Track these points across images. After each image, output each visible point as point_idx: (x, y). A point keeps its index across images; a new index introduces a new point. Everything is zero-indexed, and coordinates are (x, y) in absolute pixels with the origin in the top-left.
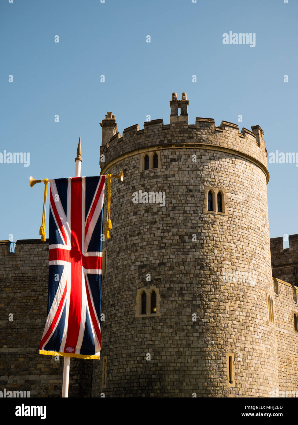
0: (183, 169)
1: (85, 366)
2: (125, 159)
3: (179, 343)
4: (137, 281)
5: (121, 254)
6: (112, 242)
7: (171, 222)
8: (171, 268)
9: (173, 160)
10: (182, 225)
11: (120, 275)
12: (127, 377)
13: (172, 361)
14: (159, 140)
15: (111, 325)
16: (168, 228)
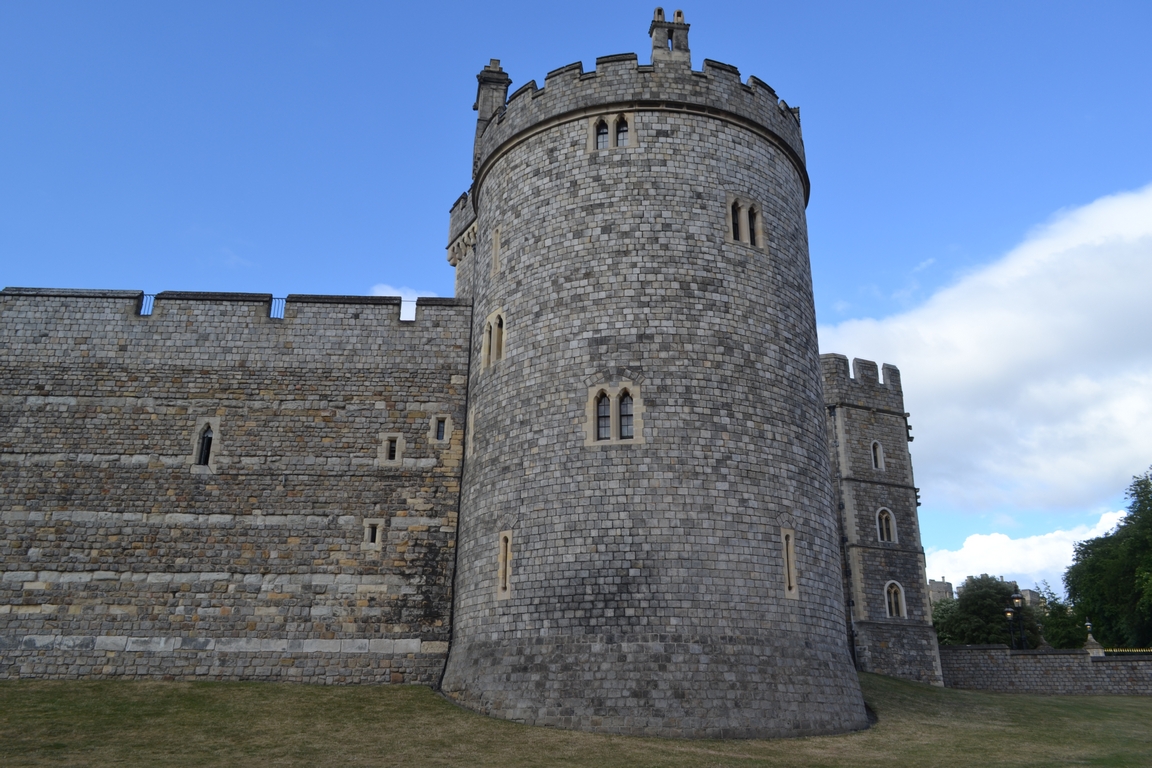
0: (682, 152)
1: (438, 559)
2: (550, 128)
3: (688, 501)
4: (587, 371)
5: (544, 318)
6: (519, 294)
7: (661, 253)
8: (665, 347)
9: (660, 133)
10: (684, 260)
11: (544, 359)
12: (567, 574)
13: (675, 538)
14: (632, 91)
15: (521, 464)
16: (655, 265)
